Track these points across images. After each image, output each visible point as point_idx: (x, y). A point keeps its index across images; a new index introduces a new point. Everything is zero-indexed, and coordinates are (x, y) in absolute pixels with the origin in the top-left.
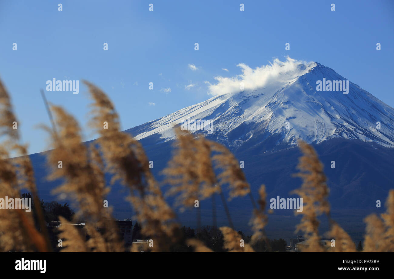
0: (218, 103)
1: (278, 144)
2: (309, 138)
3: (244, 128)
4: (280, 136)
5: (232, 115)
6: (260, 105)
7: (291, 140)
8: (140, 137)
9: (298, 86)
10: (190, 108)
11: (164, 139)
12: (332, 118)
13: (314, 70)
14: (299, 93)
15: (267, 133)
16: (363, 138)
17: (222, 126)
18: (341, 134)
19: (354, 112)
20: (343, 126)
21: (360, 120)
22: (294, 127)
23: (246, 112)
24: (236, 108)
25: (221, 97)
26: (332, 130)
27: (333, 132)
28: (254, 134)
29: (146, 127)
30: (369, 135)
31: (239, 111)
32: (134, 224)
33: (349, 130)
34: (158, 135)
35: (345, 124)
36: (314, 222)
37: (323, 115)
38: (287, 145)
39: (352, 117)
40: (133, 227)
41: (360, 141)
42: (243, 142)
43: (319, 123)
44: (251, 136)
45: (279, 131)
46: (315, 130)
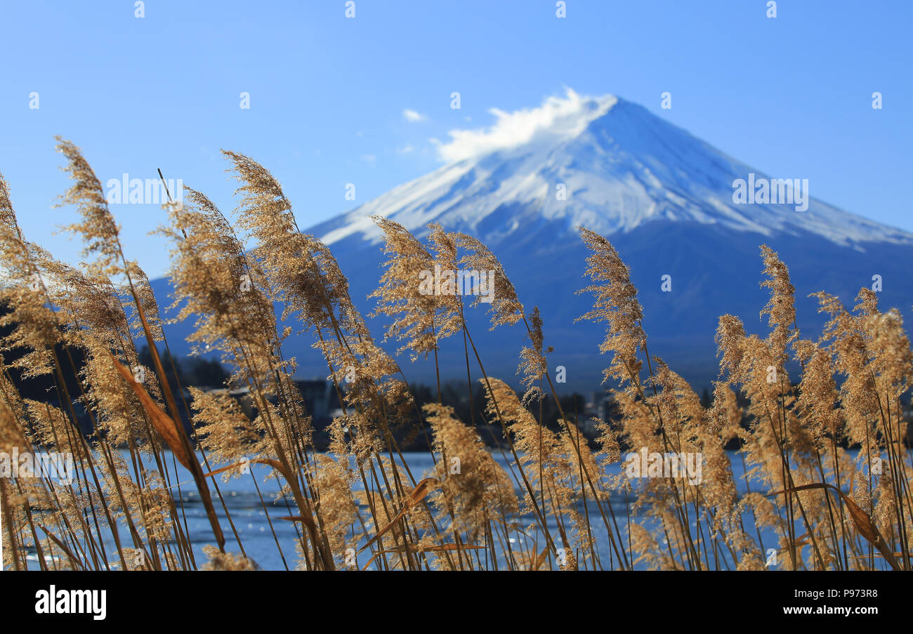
0: (456, 174)
1: (561, 235)
2: (613, 222)
3: (502, 214)
4: (563, 223)
5: (482, 192)
6: (527, 174)
7: (582, 228)
8: (328, 239)
9: (588, 139)
10: (409, 185)
11: (370, 241)
12: (647, 187)
13: (613, 110)
14: (589, 149)
15: (541, 219)
16: (700, 217)
17: (466, 212)
18: (664, 213)
19: (683, 175)
20: (666, 199)
21: (693, 187)
22: (587, 206)
23: (505, 185)
24: (488, 180)
25: (462, 163)
26: (648, 206)
27: (651, 211)
28: (521, 222)
29: (339, 221)
30: (711, 212)
31: (493, 185)
32: (329, 385)
33: (676, 206)
34: (358, 235)
35: (670, 195)
36: (633, 364)
37: (631, 182)
38: (575, 237)
39: (680, 183)
40: (328, 391)
41: (696, 223)
42: (503, 236)
43: (626, 197)
44: (516, 226)
45: (561, 215)
46: (621, 208)
